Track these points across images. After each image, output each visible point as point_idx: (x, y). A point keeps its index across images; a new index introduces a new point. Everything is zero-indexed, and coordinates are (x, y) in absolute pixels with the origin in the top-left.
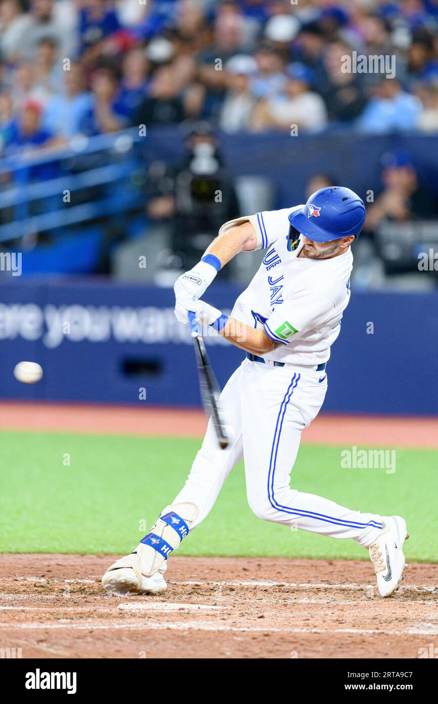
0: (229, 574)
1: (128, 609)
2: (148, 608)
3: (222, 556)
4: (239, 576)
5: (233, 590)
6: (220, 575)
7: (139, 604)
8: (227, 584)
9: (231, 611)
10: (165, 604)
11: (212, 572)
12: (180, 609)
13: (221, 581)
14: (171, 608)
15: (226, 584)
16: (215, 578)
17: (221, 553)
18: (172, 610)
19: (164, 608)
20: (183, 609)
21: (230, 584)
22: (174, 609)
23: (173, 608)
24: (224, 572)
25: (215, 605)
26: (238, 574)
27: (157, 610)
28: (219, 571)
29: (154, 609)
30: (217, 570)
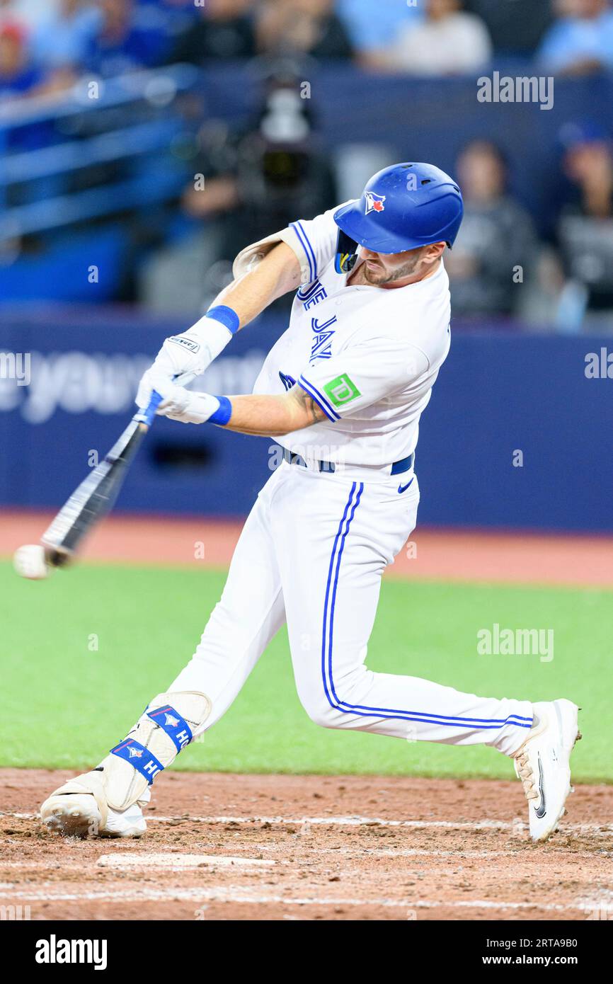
0: (290, 803)
1: (114, 866)
2: (146, 863)
3: (282, 773)
4: (305, 807)
5: (294, 832)
6: (275, 805)
7: (134, 855)
8: (285, 821)
9: (287, 869)
10: (178, 855)
11: (262, 801)
12: (200, 866)
13: (275, 816)
14: (185, 864)
15: (282, 821)
16: (265, 811)
17: (280, 766)
18: (187, 866)
19: (175, 864)
20: (205, 865)
21: (290, 821)
22: (191, 866)
23: (189, 864)
24: (281, 801)
25: (261, 857)
26: (305, 804)
27: (162, 866)
28: (273, 799)
29: (157, 866)
30: (271, 797)
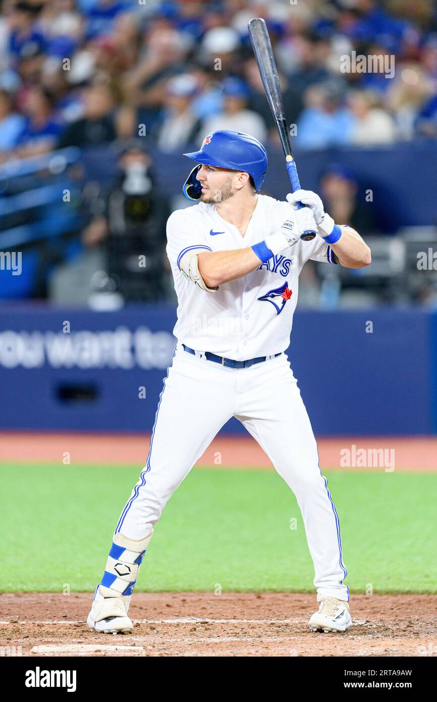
0: (151, 611)
1: (42, 653)
2: (62, 651)
3: (146, 592)
4: (161, 613)
5: (154, 629)
6: (142, 612)
7: (54, 646)
8: (149, 622)
9: (150, 652)
10: (82, 645)
11: (134, 609)
12: (96, 651)
13: (143, 618)
14: (87, 650)
15: (147, 622)
16: (135, 616)
17: (145, 588)
18: (88, 652)
19: (80, 651)
20: (99, 651)
21: (152, 621)
22: (90, 652)
23: (89, 650)
24: (146, 609)
25: (134, 645)
26: (161, 611)
27: (72, 652)
28: (141, 608)
29: (69, 652)
30: (139, 607)
